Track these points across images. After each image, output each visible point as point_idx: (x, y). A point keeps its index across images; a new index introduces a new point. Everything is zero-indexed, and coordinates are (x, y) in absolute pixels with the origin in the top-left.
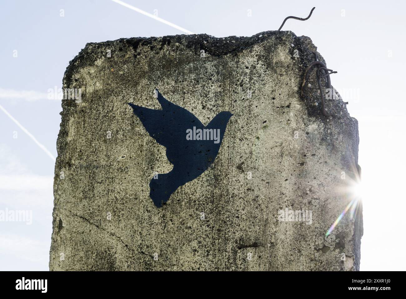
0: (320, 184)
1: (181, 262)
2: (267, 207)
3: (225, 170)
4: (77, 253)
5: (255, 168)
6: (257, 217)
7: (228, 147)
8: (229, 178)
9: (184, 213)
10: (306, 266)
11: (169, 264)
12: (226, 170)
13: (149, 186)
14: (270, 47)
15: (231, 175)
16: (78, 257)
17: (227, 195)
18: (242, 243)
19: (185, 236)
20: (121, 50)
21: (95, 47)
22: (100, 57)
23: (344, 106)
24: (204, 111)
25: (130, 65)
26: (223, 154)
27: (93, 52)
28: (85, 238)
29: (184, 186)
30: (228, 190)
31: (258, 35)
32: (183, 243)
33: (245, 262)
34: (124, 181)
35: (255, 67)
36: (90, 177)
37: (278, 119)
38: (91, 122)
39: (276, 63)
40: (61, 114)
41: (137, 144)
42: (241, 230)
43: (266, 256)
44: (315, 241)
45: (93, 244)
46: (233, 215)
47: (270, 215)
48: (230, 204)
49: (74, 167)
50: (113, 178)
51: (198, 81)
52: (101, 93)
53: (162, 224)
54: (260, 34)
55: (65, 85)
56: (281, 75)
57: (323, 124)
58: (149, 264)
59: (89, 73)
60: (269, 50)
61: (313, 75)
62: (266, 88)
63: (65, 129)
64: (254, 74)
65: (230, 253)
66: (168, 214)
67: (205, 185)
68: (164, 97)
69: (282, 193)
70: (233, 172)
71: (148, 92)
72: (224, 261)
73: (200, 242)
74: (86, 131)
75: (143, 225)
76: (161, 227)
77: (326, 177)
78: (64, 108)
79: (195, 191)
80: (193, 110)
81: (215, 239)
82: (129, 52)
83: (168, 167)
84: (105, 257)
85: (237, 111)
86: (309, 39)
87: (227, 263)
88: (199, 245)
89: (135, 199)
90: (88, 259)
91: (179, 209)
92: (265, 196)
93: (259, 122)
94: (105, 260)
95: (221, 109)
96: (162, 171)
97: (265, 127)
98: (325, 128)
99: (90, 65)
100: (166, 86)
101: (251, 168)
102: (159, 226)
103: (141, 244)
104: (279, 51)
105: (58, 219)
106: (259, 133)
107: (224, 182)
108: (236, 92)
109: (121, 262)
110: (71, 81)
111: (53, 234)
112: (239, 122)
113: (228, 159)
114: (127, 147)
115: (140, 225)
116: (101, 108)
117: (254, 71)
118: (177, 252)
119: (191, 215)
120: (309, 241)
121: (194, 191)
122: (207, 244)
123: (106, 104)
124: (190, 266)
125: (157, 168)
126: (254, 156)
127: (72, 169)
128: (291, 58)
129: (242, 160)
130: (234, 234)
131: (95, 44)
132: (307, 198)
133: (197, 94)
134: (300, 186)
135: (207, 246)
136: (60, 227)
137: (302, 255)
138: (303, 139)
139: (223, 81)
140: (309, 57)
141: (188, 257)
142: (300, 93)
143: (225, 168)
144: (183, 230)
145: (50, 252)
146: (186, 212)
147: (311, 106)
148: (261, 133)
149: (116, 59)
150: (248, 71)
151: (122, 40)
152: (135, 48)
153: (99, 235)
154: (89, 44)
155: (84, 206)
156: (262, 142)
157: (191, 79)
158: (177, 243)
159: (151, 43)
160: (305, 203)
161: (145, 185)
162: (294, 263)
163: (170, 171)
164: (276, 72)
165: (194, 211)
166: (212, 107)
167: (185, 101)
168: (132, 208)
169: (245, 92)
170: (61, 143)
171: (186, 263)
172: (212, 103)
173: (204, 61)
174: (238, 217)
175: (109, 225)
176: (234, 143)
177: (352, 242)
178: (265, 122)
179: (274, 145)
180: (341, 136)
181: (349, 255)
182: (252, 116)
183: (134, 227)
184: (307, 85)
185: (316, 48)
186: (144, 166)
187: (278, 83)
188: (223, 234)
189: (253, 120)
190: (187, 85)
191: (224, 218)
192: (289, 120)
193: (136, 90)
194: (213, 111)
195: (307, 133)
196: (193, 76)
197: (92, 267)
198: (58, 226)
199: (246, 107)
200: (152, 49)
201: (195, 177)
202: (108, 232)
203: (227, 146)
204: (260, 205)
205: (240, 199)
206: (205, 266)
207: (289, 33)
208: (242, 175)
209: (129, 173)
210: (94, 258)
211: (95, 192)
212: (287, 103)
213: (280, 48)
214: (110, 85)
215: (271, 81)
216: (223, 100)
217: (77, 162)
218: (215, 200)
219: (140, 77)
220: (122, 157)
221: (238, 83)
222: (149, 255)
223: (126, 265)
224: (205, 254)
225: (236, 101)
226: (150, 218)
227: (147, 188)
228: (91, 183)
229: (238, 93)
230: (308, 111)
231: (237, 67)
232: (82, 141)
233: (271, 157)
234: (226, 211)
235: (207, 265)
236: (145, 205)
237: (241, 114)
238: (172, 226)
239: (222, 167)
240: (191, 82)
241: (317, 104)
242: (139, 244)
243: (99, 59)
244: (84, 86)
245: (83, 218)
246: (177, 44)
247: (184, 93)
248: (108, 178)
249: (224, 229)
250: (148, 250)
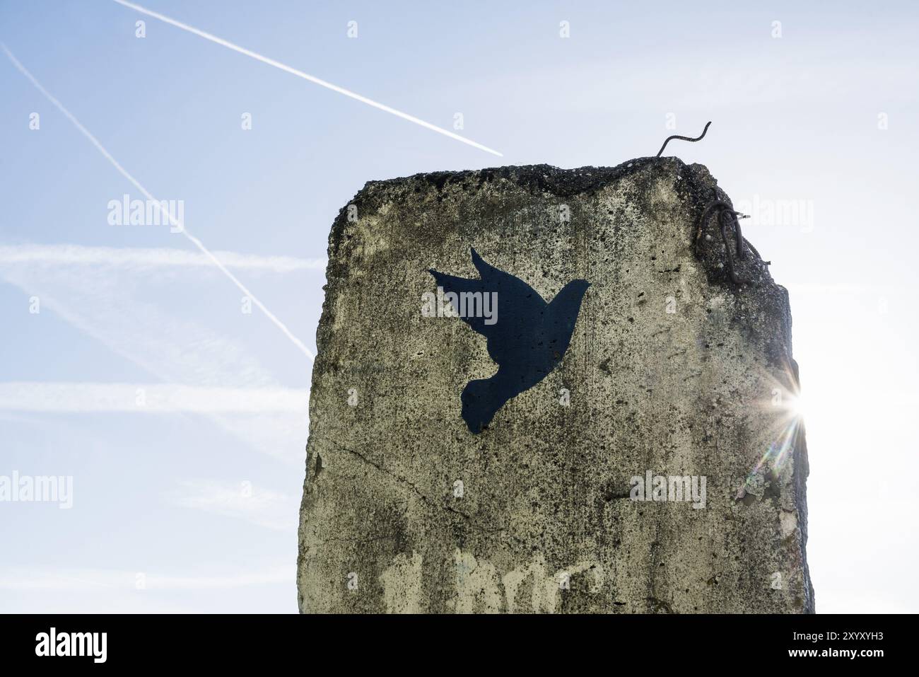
0: (733, 392)
1: (513, 524)
2: (650, 430)
3: (580, 372)
4: (344, 512)
5: (628, 368)
6: (634, 447)
7: (585, 334)
8: (587, 384)
9: (516, 442)
10: (718, 528)
11: (492, 528)
12: (583, 371)
13: (460, 399)
14: (645, 181)
15: (590, 380)
16: (345, 519)
17: (585, 412)
18: (611, 491)
19: (519, 480)
20: (418, 190)
21: (379, 187)
22: (385, 201)
23: (764, 267)
24: (546, 280)
25: (432, 213)
26: (577, 345)
27: (375, 195)
28: (357, 486)
29: (516, 399)
30: (586, 403)
31: (625, 164)
32: (515, 492)
33: (618, 523)
34: (421, 392)
35: (623, 212)
36: (367, 387)
37: (662, 289)
38: (370, 299)
39: (656, 205)
40: (325, 288)
41: (441, 333)
42: (610, 469)
43: (652, 513)
44: (731, 486)
45: (370, 496)
46: (596, 444)
47: (656, 444)
48: (591, 427)
49: (343, 371)
50: (403, 388)
51: (536, 235)
52: (387, 255)
53: (481, 461)
54: (629, 162)
55: (333, 245)
56: (664, 223)
57: (733, 296)
58: (460, 529)
59: (369, 225)
60: (643, 186)
61: (713, 221)
62: (641, 242)
63: (329, 312)
64: (623, 222)
65: (592, 508)
66: (491, 445)
67: (550, 396)
68: (483, 259)
69: (674, 408)
70: (593, 375)
71: (458, 252)
72: (582, 521)
73: (543, 490)
74: (363, 315)
75: (451, 462)
76: (481, 466)
77: (743, 379)
78: (329, 280)
79: (534, 406)
80: (528, 279)
81: (567, 484)
82: (430, 194)
83: (490, 368)
84: (390, 518)
85: (596, 278)
86: (705, 167)
87: (588, 525)
88: (541, 494)
89: (438, 420)
90: (362, 521)
91: (508, 436)
92: (645, 413)
93: (632, 295)
94: (389, 523)
95: (571, 277)
96: (481, 375)
97: (642, 303)
98: (736, 303)
99: (371, 214)
100: (487, 243)
101: (623, 367)
102: (477, 465)
103: (447, 495)
104: (659, 187)
105: (315, 455)
106: (633, 312)
107: (580, 390)
108: (594, 250)
109: (415, 525)
110: (341, 238)
111: (305, 480)
112: (601, 295)
113: (585, 354)
114: (426, 338)
115: (445, 463)
116: (386, 279)
117: (622, 218)
118: (506, 507)
119: (528, 446)
120: (721, 485)
121: (532, 406)
122: (555, 493)
123: (395, 272)
124: (527, 531)
125: (472, 370)
126: (626, 348)
127: (340, 374)
128: (678, 196)
129: (607, 356)
130: (597, 476)
131: (380, 182)
132: (713, 415)
133: (535, 254)
134: (702, 395)
135: (554, 497)
136: (318, 468)
137: (711, 509)
138: (703, 320)
139: (574, 233)
140: (706, 195)
141: (524, 516)
142: (695, 249)
143: (580, 368)
144: (515, 470)
145: (301, 510)
146: (519, 441)
147: (712, 269)
148: (636, 312)
149: (410, 204)
150: (612, 218)
151: (419, 177)
152: (440, 187)
153: (380, 481)
154: (369, 184)
155: (357, 433)
156: (638, 326)
157: (525, 232)
158: (506, 492)
159: (463, 180)
160: (712, 423)
161: (454, 398)
162: (698, 524)
163: (493, 374)
164: (655, 218)
165: (532, 438)
166: (557, 273)
167: (516, 264)
168: (433, 436)
169: (609, 250)
170: (324, 333)
171: (521, 526)
172: (559, 267)
173: (545, 204)
174: (603, 448)
175: (396, 464)
176: (594, 328)
177: (791, 487)
178: (642, 294)
179: (657, 331)
180: (763, 315)
181: (789, 508)
182: (620, 287)
183: (437, 466)
184: (705, 236)
185: (716, 181)
186: (453, 367)
187: (659, 234)
188: (580, 476)
189: (622, 292)
190: (519, 241)
191: (580, 450)
192: (679, 291)
193: (440, 250)
194: (560, 279)
195: (709, 311)
196: (528, 227)
197: (368, 534)
198: (314, 466)
199: (610, 272)
200: (465, 188)
201: (534, 384)
202: (394, 476)
203: (583, 333)
204: (638, 427)
205: (606, 417)
206: (552, 530)
207: (673, 160)
208: (608, 379)
209: (429, 379)
210: (371, 519)
211: (375, 409)
212: (675, 265)
213: (660, 182)
214: (401, 243)
215: (648, 231)
216: (575, 262)
217: (347, 363)
218: (566, 420)
219: (447, 229)
220: (419, 354)
221: (598, 236)
222: (461, 513)
223: (423, 531)
224: (552, 510)
225: (595, 263)
226: (462, 451)
227: (457, 401)
228: (369, 396)
229: (598, 252)
230: (709, 276)
231: (596, 212)
232: (356, 330)
233: (653, 349)
234: (584, 438)
235: (555, 529)
236: (454, 430)
237: (604, 283)
238: (498, 463)
239: (576, 367)
240: (525, 236)
241: (721, 265)
242: (444, 495)
243: (385, 204)
244: (362, 246)
245: (355, 453)
246: (503, 180)
247: (515, 253)
248: (396, 388)
249: (581, 467)
250: (459, 505)
